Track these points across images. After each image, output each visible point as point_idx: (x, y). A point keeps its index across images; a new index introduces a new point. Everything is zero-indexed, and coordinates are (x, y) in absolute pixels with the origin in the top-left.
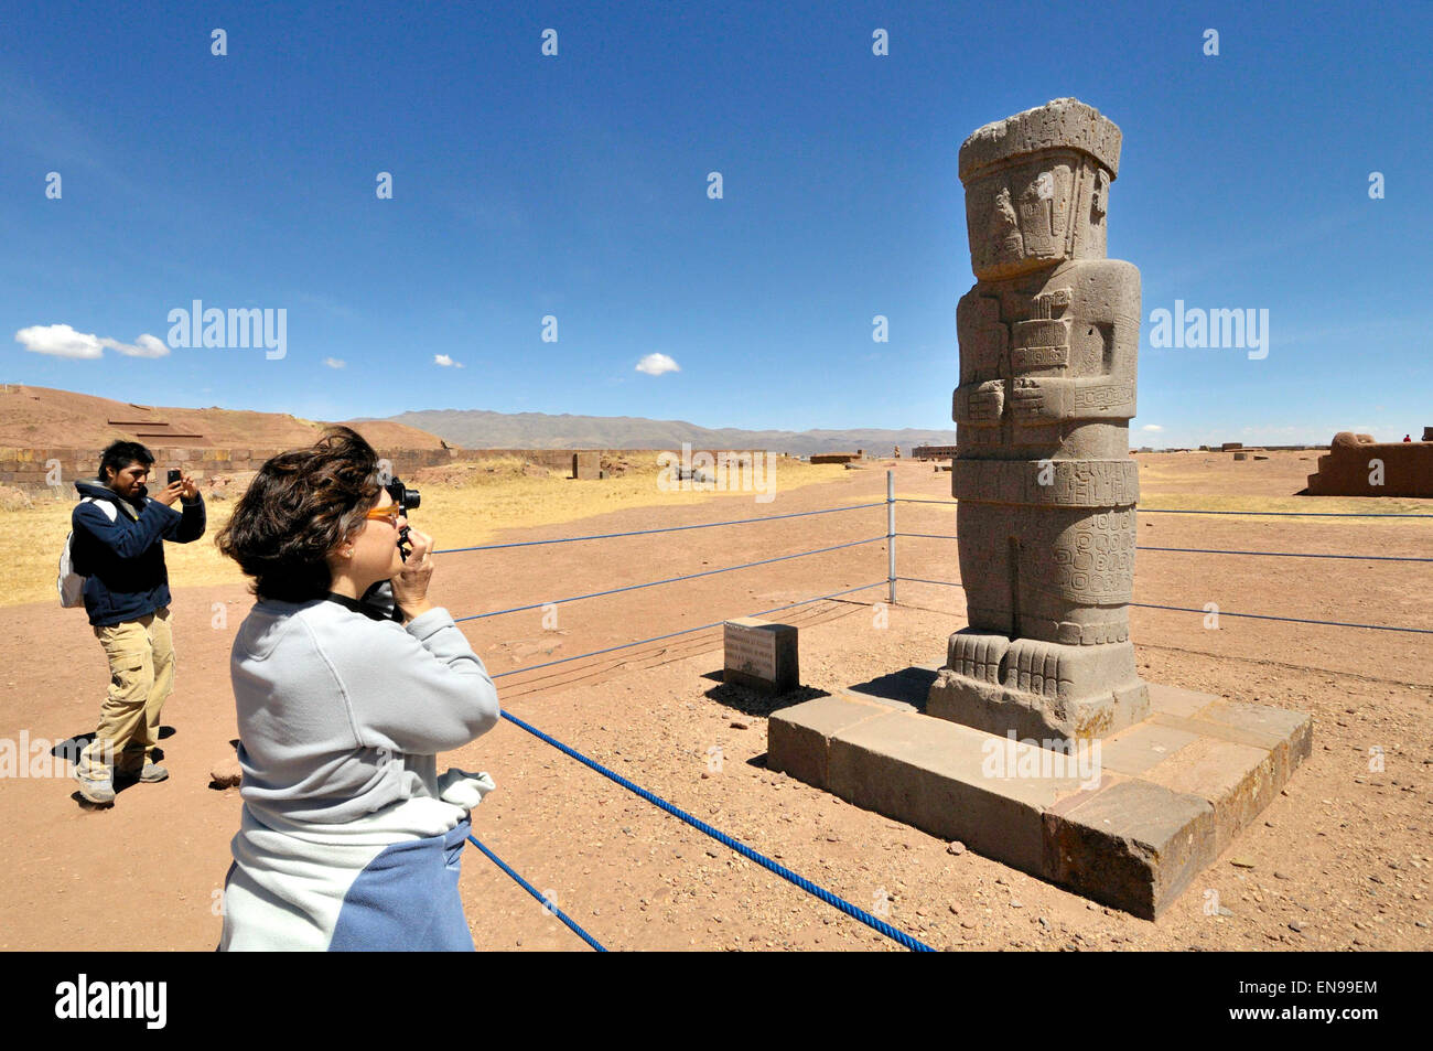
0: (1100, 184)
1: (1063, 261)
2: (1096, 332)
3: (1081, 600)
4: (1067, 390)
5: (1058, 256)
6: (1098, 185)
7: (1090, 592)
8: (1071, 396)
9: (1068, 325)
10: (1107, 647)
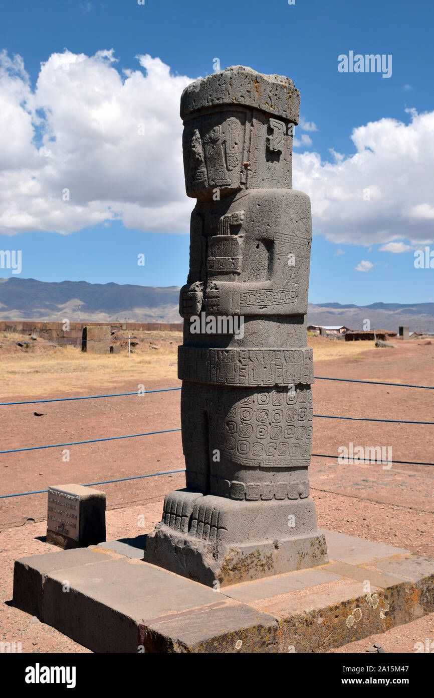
0: (272, 130)
1: (239, 190)
2: (262, 246)
3: (244, 462)
4: (234, 292)
5: (234, 186)
6: (270, 131)
7: (251, 456)
8: (238, 297)
9: (240, 241)
10: (274, 503)
